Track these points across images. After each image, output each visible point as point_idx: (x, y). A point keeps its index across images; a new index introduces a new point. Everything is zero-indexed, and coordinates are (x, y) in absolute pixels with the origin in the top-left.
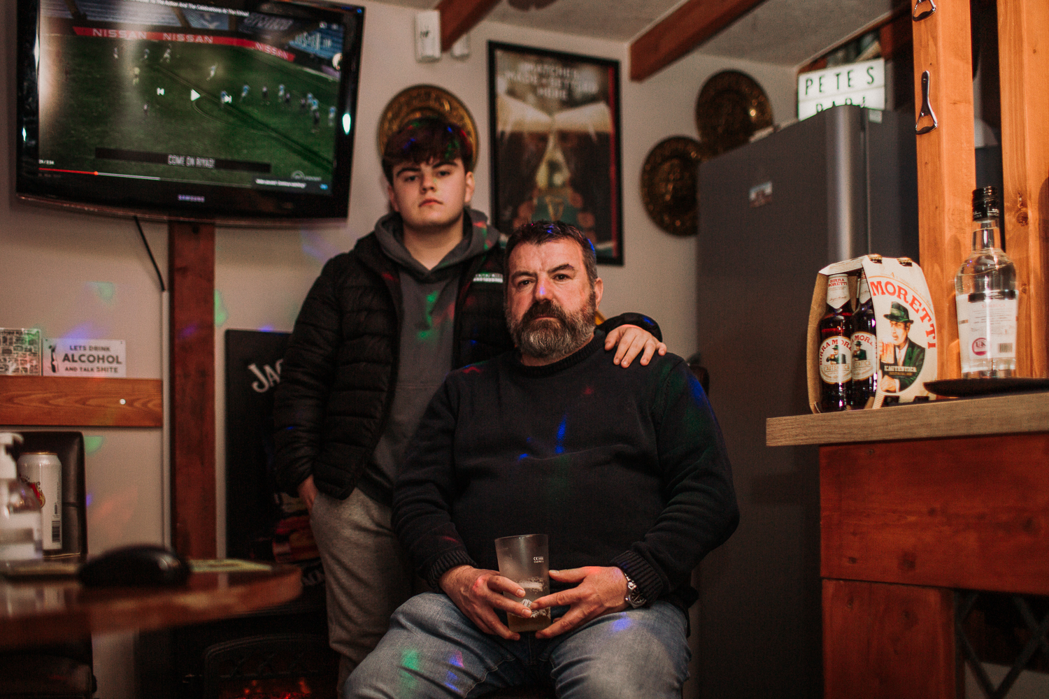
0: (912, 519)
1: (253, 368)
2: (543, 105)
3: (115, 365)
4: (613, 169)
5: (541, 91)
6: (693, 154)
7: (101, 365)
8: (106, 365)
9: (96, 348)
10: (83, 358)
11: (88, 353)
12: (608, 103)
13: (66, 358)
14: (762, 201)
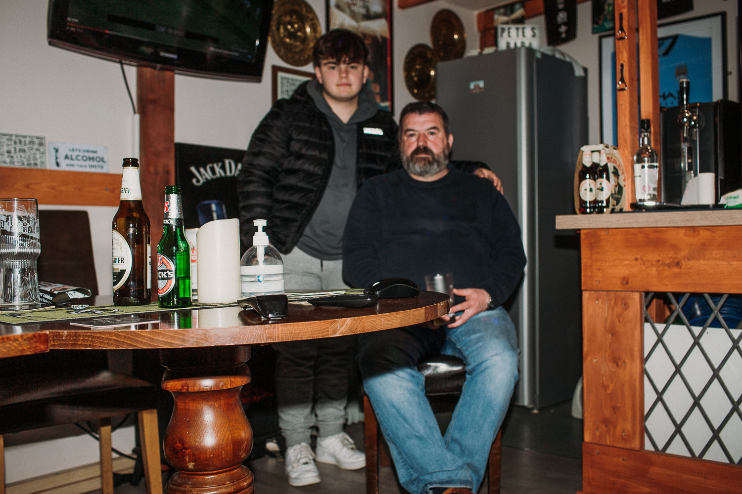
0: (626, 262)
1: (193, 169)
2: (353, 15)
3: (101, 163)
4: (389, 59)
5: (353, 8)
6: (429, 56)
7: (91, 163)
8: (95, 163)
9: (88, 151)
10: (79, 158)
11: (82, 154)
12: (387, 19)
13: (67, 157)
14: (478, 91)
